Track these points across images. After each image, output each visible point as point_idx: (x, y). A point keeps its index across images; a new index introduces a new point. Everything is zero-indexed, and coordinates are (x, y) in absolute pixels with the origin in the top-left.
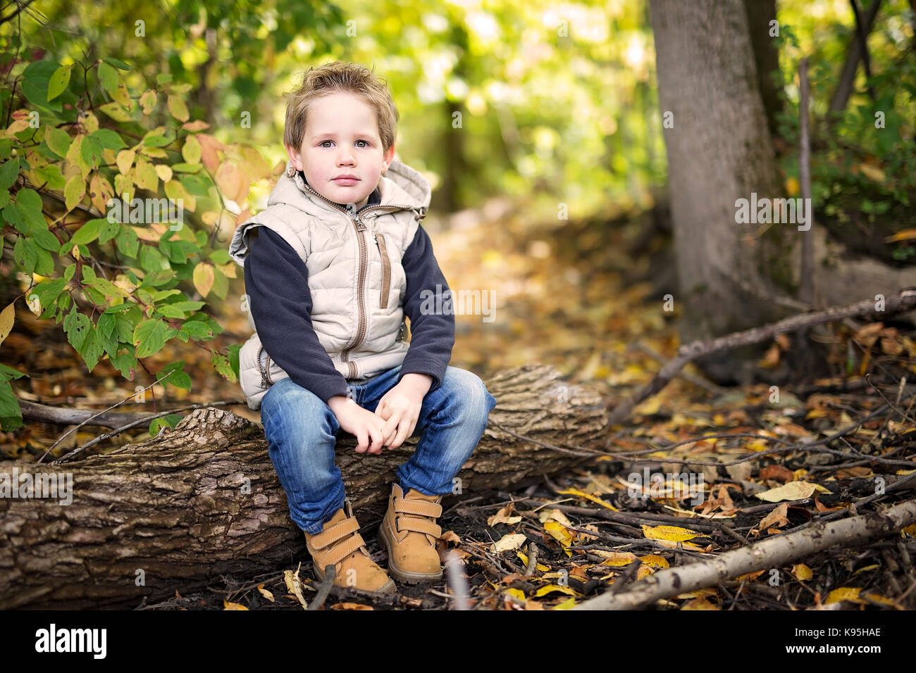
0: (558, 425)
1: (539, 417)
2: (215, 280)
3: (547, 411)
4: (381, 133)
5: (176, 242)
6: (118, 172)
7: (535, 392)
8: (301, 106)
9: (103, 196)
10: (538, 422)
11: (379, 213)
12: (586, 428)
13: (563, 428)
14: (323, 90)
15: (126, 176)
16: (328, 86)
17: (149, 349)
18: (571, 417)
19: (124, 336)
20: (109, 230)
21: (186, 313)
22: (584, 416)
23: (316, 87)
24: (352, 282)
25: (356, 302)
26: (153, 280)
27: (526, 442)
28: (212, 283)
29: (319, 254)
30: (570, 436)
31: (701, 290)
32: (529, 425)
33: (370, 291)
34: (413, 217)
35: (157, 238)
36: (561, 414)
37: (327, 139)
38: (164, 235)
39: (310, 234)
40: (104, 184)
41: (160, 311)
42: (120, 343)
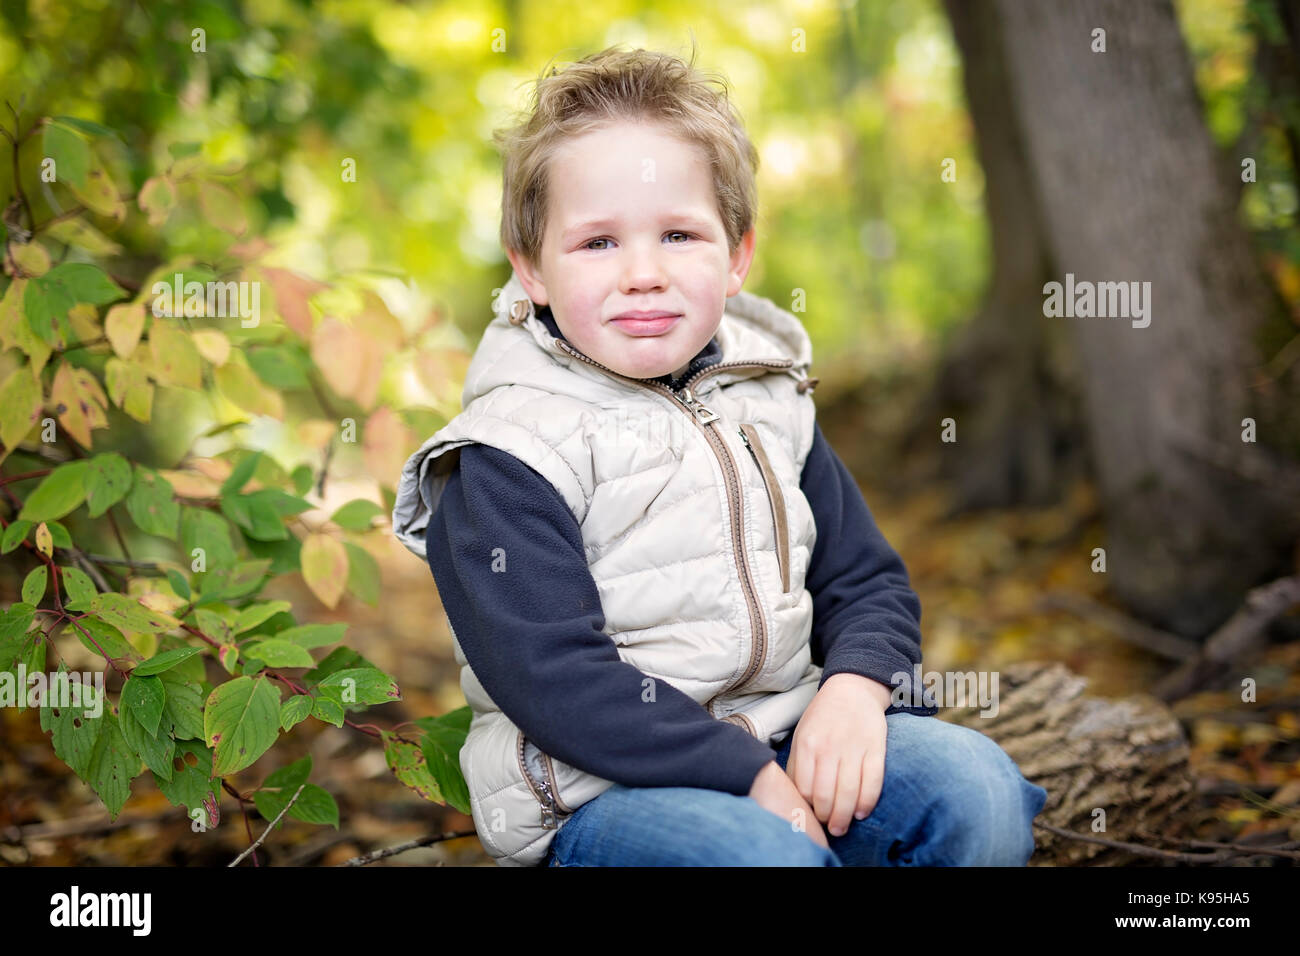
0: (1118, 795)
1: (1081, 783)
2: (352, 570)
3: (1095, 768)
4: (723, 207)
5: (255, 494)
6: (112, 354)
7: (1055, 729)
8: (533, 161)
9: (84, 409)
10: (1083, 794)
11: (725, 379)
12: (1164, 792)
13: (1128, 798)
14: (580, 119)
15: (129, 360)
16: (591, 109)
17: (242, 751)
18: (1137, 771)
19: (186, 724)
20: (110, 482)
21: (314, 653)
22: (1157, 765)
23: (563, 114)
24: (721, 540)
25: (738, 585)
26: (224, 585)
27: (1072, 843)
28: (345, 575)
29: (618, 483)
30: (1141, 814)
31: (1148, 485)
32: (1069, 803)
33: (758, 554)
34: (791, 386)
35: (212, 491)
36: (1118, 768)
37: (597, 233)
38: (225, 482)
39: (589, 439)
40: (83, 383)
41: (252, 654)
42: (177, 741)
